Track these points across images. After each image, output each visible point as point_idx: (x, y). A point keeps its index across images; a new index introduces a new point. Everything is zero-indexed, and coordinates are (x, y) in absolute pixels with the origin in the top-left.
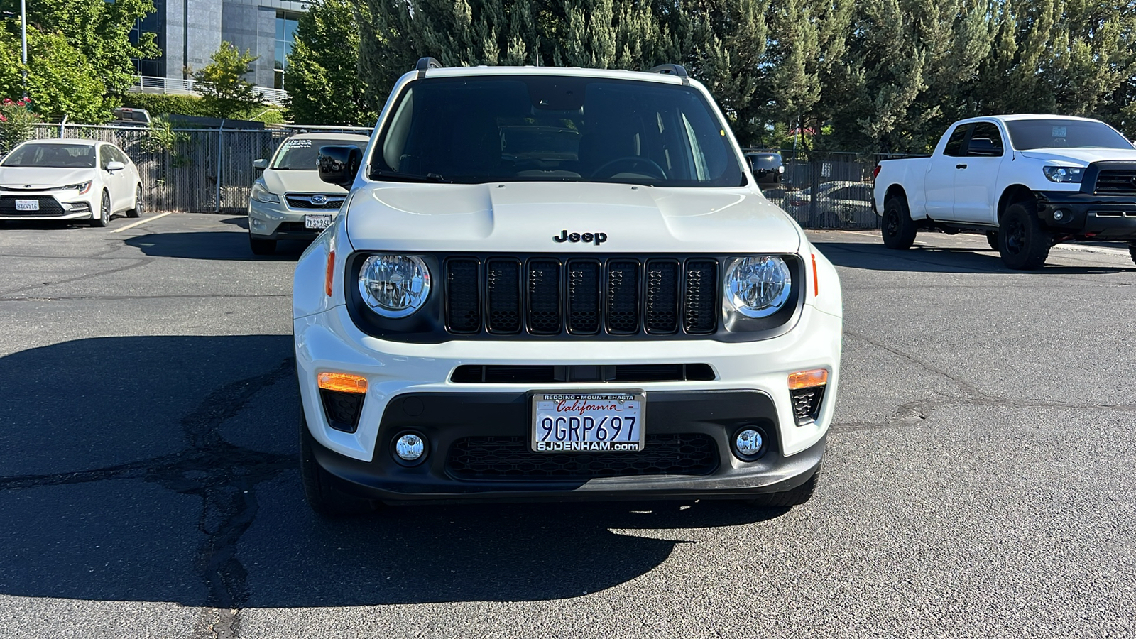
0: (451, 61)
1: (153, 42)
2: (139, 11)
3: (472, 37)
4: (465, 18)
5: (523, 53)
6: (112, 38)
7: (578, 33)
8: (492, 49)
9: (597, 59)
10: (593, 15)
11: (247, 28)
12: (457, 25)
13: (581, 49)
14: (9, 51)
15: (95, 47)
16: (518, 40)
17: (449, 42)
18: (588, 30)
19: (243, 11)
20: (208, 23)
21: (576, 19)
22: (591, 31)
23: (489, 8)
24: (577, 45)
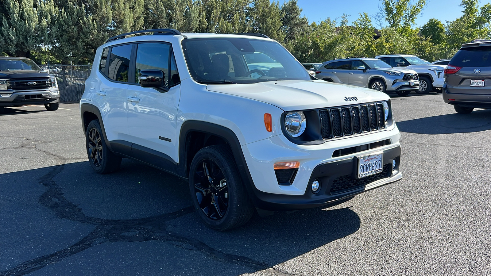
24: (16, 17)
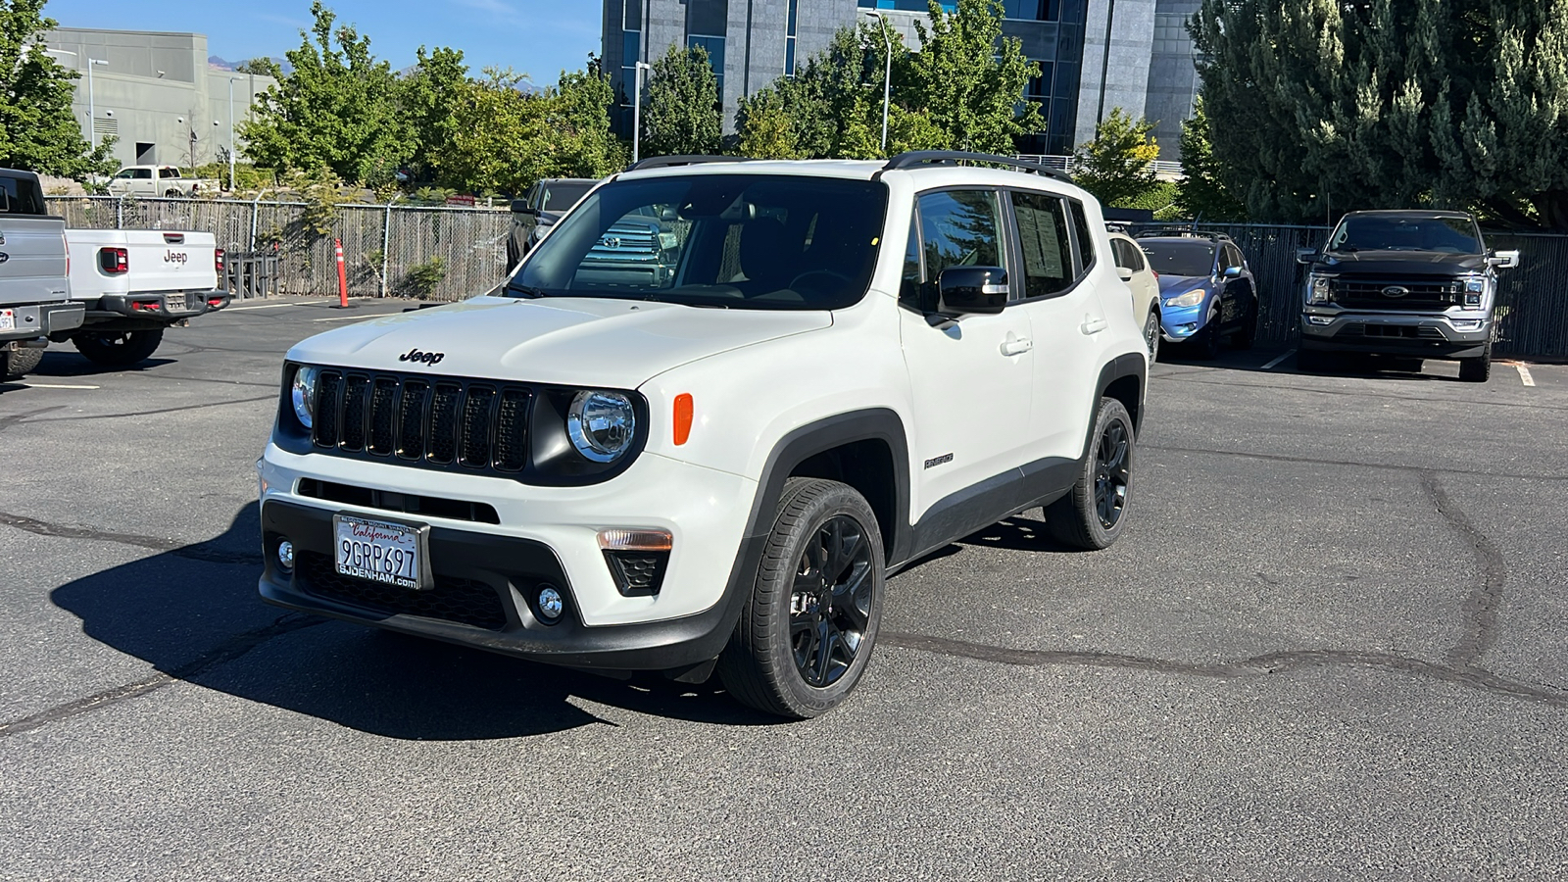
0: (1309, 121)
1: (1038, 112)
2: (1021, 77)
3: (1344, 86)
4: (1333, 58)
5: (1418, 104)
6: (989, 112)
7: (1510, 68)
8: (1370, 101)
9: (1540, 105)
10: (1540, 38)
11: (1180, 85)
12: (1322, 68)
13: (1514, 90)
14: (870, 136)
15: (966, 125)
16: (1412, 85)
17: (1310, 95)
18: (1530, 61)
19: (1176, 63)
20: (1131, 83)
21: (1511, 45)
22: (1535, 63)
23: (1373, 42)
24: (1508, 86)
